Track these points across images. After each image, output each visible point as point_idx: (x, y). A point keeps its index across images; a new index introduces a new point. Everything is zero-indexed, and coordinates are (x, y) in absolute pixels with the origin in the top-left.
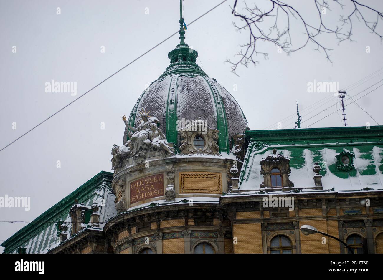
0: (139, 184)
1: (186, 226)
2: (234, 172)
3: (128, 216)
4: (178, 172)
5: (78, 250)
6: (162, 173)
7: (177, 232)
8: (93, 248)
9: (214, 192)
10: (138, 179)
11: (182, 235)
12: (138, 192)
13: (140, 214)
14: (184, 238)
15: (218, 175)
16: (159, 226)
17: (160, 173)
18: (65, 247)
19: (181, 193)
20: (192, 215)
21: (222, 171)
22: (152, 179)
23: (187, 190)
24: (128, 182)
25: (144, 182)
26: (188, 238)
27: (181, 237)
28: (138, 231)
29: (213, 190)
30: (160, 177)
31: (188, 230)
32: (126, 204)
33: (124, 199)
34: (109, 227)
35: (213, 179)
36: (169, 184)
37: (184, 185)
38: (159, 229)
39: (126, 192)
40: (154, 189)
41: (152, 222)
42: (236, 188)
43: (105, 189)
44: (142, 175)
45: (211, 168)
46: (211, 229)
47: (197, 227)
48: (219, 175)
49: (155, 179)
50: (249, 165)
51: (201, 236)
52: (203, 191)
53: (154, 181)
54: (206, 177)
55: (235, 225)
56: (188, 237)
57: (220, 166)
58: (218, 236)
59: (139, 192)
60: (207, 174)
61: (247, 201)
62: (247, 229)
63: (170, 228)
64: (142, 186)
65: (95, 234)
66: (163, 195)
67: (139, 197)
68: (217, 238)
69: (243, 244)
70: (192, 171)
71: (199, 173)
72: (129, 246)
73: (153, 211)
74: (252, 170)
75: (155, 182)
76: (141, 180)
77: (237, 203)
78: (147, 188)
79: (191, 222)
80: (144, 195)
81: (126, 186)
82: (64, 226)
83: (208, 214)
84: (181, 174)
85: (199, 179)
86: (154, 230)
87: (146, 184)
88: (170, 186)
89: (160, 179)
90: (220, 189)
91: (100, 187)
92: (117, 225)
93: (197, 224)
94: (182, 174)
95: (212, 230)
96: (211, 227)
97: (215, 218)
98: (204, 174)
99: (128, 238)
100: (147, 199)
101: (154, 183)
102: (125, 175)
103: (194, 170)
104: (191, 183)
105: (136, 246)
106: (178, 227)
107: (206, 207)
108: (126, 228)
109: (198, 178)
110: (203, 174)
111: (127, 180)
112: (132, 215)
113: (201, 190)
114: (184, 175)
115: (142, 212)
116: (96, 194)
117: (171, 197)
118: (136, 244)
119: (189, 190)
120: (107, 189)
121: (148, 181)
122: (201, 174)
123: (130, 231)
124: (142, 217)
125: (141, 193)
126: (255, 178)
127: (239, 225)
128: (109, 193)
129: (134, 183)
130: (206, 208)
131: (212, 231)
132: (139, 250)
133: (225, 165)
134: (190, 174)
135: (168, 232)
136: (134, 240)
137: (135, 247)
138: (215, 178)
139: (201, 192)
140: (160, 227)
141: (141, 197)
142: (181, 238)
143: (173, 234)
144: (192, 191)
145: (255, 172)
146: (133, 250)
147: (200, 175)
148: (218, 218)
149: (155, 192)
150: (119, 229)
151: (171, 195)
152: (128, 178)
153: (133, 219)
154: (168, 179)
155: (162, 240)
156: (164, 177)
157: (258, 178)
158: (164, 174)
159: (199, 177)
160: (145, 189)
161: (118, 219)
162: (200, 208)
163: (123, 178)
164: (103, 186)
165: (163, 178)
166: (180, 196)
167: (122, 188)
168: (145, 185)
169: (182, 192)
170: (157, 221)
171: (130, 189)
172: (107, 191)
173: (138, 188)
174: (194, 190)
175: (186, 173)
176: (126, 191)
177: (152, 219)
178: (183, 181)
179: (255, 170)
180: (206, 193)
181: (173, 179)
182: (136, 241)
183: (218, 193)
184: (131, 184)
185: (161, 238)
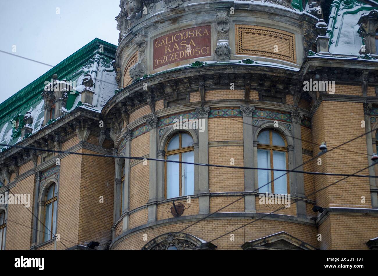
0: (170, 39)
1: (247, 101)
2: (323, 27)
3: (155, 81)
4: (234, 24)
5: (55, 143)
6: (209, 24)
7: (232, 108)
8: (82, 138)
9: (285, 59)
10: (169, 33)
11: (241, 113)
12: (168, 51)
13: (175, 78)
14: (242, 117)
15: (290, 36)
16: (203, 98)
17: (206, 25)
18: (34, 140)
19: (238, 54)
20: (256, 85)
21: (297, 32)
22: (191, 32)
23: (247, 50)
24: (151, 38)
25: (178, 37)
26: (248, 118)
27: (238, 115)
28: (168, 105)
29: (284, 56)
30: (206, 30)
31: (249, 106)
32: (147, 69)
33: (144, 61)
34: (117, 101)
35: (283, 40)
36: (221, 39)
37: (243, 43)
38: (204, 102)
39: (147, 53)
40: (195, 46)
41: (193, 91)
42: (325, 49)
43: (98, 63)
44: (176, 26)
45: (281, 24)
46: (283, 108)
47: (263, 103)
48: (292, 37)
49: (198, 32)
50: (337, 25)
51: (268, 117)
52: (270, 55)
53: (195, 35)
54: (275, 35)
55: (324, 101)
56: (250, 117)
57: (295, 23)
58: (293, 120)
59: (170, 51)
60: (276, 32)
61: (346, 66)
62: (343, 109)
63: (222, 101)
64: (175, 42)
65: (89, 117)
66: (210, 54)
67: (169, 58)
68: (291, 124)
69: (337, 131)
70: (254, 25)
71: (264, 28)
72: (150, 128)
73: (198, 74)
74: (342, 32)
75: (197, 36)
76: (174, 34)
77: (330, 69)
78: (184, 44)
79: (254, 95)
80: (179, 55)
81: (147, 44)
82: (29, 116)
83: (280, 86)
84: (238, 28)
85: (264, 37)
86: (195, 104)
87: (182, 39)
88: (221, 40)
89: (204, 33)
90: (293, 56)
91: (91, 62)
92: (129, 99)
93: (263, 98)
94: (240, 27)
95: (284, 110)
96: (283, 105)
97: (289, 93)
98: (272, 32)
99: (149, 116)
100: (183, 60)
101: (194, 39)
102: (147, 28)
103: (258, 24)
104: (252, 41)
105: (163, 128)
106: (233, 100)
107: (279, 73)
108: (148, 100)
109: (262, 36)
110: (270, 31)
111: (149, 35)
112: (161, 79)
113: (268, 52)
114: (243, 29)
115: (178, 75)
116: (82, 72)
117: (225, 56)
118: (162, 125)
119: (249, 50)
120: (101, 64)
121: (185, 35)
122: (268, 31)
123: (153, 106)
124: (177, 83)
125: (173, 52)
126: (348, 43)
127: (331, 102)
128: (103, 70)
129: (161, 39)
130: (279, 75)
131: (283, 112)
132: (168, 133)
133: (300, 24)
134: (251, 29)
135: (218, 107)
136: (159, 119)
137: (161, 130)
138: (286, 39)
139: (267, 55)
140: (205, 99)
141: (174, 57)
142: (238, 117)
143: (225, 110)
144: (254, 52)
145: (347, 36)
146: (157, 134)
147: (266, 32)
148: (293, 95)
149: (196, 50)
150: (133, 106)
151: (225, 52)
152: (151, 32)
153: (161, 86)
154: (219, 32)
155: (208, 118)
156: (213, 30)
157: (352, 43)
158: (213, 25)
159: (265, 35)
160: (180, 46)
161: (136, 87)
162: (270, 73)
163: (143, 33)
164: (96, 59)
165: (209, 30)
166: (237, 57)
167: (140, 47)
168: (181, 41)
169: (239, 52)
170: (201, 89)
171: (154, 48)
172: (102, 67)
173: (167, 45)
174: (257, 51)
175: (246, 27)
176: (147, 50)
177: (192, 87)
178: (241, 38)
179: (347, 33)
180: (274, 57)
181: (227, 32)
182: (163, 120)
183: (291, 60)
184: (155, 41)
185: (207, 116)
